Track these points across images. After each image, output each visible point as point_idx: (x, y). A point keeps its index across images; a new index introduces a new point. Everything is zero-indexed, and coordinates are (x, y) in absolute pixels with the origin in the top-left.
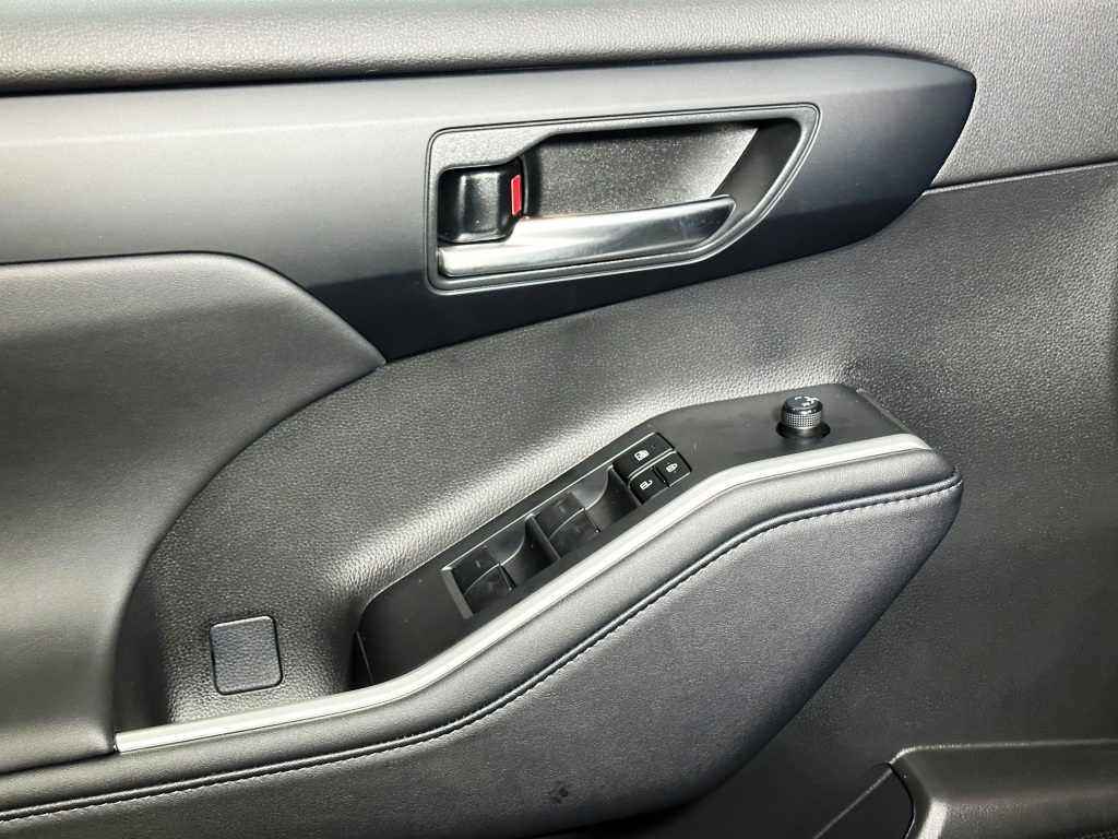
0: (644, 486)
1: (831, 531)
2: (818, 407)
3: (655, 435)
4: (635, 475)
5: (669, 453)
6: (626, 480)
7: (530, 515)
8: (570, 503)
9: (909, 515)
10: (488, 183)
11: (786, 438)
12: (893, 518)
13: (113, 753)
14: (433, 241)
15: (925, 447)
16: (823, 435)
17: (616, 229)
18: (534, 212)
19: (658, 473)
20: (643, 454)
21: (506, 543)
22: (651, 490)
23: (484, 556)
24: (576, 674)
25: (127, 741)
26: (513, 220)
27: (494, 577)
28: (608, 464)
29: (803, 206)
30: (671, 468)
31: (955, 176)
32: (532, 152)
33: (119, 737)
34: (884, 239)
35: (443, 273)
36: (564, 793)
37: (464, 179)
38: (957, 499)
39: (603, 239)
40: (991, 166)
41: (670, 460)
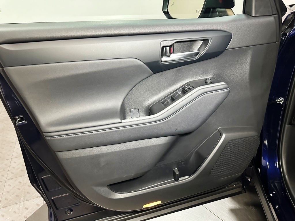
0: (187, 90)
1: (213, 95)
2: (211, 79)
3: (188, 84)
4: (186, 89)
5: (190, 86)
6: (184, 90)
7: (171, 95)
8: (177, 93)
9: (223, 93)
10: (168, 48)
11: (206, 83)
12: (221, 93)
13: (121, 122)
14: (160, 57)
15: (225, 84)
16: (211, 83)
17: (185, 55)
18: (173, 53)
19: (189, 89)
20: (187, 86)
21: (169, 98)
22: (188, 91)
23: (166, 100)
24: (179, 114)
25: (123, 121)
26: (171, 54)
27: (167, 102)
28: (182, 88)
29: (209, 52)
30: (191, 88)
31: (229, 48)
32: (173, 44)
33: (122, 120)
34: (219, 57)
35: (162, 61)
36: (177, 130)
37: (165, 48)
38: (229, 91)
39: (183, 56)
40: (234, 47)
41: (191, 87)
